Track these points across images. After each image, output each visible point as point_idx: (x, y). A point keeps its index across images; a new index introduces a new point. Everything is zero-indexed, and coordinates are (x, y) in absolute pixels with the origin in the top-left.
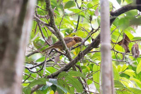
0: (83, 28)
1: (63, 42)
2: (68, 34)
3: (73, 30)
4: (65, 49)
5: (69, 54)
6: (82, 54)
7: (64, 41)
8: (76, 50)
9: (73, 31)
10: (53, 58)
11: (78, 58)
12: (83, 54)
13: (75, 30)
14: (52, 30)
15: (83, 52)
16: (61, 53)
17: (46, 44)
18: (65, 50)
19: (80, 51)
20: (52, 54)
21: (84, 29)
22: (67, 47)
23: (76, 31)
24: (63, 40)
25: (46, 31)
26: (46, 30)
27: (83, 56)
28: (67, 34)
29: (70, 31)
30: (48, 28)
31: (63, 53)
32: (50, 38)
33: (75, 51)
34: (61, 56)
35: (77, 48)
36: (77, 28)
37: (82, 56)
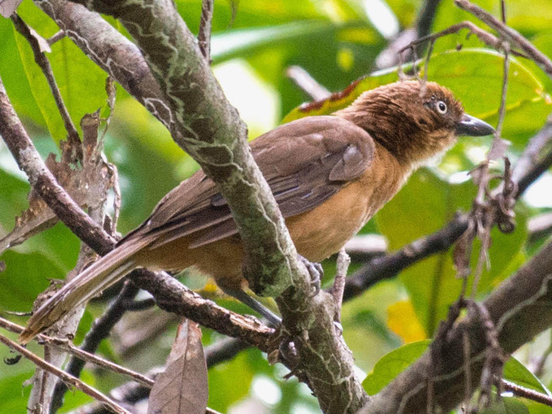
0: (488, 20)
1: (243, 192)
2: (321, 94)
3: (382, 44)
4: (270, 280)
5: (321, 336)
6: (477, 330)
7: (258, 174)
8: (425, 290)
9: (385, 58)
10: (133, 385)
11: (439, 388)
12: (492, 335)
13: (409, 37)
14: (111, 51)
15: (497, 309)
16: (221, 324)
17: (45, 214)
18: (279, 288)
19: (462, 304)
20: (130, 338)
21: (504, 35)
22: (291, 249)
23: (419, 49)
24: (251, 162)
25: (40, 58)
26: (44, 47)
27: (497, 364)
28: (307, 97)
29: (345, 59)
30: (69, 24)
31: (245, 322)
32: (92, 139)
33: (404, 297)
34: (240, 360)
35: (431, 262)
36: (425, 24)
37: (488, 353)
